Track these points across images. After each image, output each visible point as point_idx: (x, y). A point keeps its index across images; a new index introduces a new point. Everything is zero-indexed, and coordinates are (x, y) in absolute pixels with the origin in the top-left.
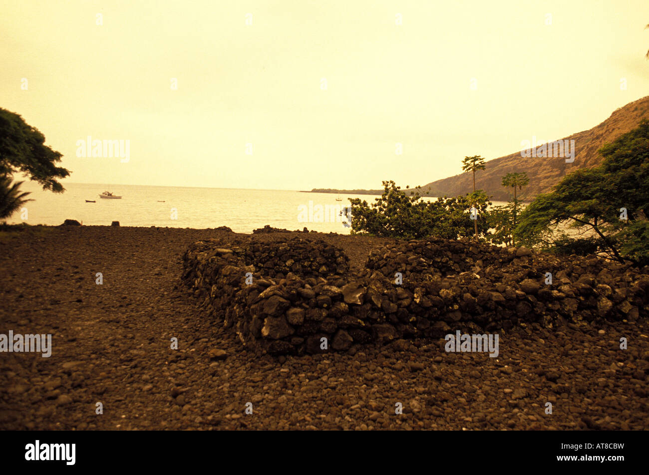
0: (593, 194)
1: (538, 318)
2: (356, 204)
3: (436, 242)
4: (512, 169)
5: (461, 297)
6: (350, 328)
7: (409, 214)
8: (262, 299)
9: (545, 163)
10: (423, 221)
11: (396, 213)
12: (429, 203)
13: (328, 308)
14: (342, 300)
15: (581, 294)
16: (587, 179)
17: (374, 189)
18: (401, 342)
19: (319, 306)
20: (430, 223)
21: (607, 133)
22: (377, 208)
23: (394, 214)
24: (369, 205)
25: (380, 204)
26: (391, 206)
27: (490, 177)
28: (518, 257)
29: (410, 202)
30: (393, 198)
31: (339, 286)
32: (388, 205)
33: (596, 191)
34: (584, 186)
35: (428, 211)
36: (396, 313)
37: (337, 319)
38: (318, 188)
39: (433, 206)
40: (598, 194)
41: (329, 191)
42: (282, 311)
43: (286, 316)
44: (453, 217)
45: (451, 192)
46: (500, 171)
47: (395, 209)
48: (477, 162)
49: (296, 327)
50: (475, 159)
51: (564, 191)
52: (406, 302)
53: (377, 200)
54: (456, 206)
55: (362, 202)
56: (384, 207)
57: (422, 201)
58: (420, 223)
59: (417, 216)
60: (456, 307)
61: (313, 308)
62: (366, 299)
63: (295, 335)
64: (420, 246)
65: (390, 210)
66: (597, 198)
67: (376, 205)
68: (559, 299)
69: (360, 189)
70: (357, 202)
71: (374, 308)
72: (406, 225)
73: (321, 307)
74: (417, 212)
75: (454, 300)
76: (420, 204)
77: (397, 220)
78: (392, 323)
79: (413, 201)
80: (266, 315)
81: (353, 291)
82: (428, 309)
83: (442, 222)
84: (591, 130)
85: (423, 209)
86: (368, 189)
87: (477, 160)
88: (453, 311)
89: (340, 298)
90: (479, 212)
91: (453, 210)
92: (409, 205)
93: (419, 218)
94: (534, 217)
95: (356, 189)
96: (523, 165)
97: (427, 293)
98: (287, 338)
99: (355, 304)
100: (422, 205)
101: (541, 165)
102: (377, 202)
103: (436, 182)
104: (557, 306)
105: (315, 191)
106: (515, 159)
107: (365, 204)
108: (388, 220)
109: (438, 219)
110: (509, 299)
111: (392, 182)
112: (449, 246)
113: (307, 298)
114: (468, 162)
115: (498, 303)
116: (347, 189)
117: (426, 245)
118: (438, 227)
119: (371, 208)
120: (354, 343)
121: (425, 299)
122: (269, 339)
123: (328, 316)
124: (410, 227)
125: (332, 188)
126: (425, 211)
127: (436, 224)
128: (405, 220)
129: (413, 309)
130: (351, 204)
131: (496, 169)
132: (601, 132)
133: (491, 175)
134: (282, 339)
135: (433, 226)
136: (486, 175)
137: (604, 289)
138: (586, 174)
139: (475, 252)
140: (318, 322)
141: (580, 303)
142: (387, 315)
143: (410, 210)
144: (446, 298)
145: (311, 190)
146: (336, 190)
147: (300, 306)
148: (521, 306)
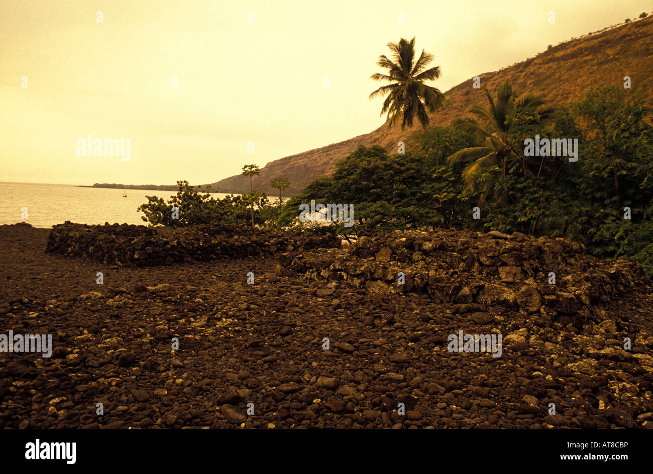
0: (324, 195)
1: (258, 254)
2: (153, 201)
3: (216, 226)
4: (302, 167)
5: (221, 243)
6: (172, 255)
7: (201, 209)
8: (133, 244)
9: (332, 162)
10: (213, 215)
11: (190, 209)
12: (218, 200)
13: (162, 247)
14: (168, 244)
15: (279, 244)
16: (322, 185)
17: (165, 185)
18: (194, 261)
19: (158, 246)
20: (218, 216)
21: (382, 137)
22: (173, 204)
23: (188, 210)
24: (165, 202)
25: (175, 201)
26: (185, 203)
27: (282, 174)
28: (264, 233)
29: (202, 199)
30: (187, 196)
31: (167, 238)
32: (183, 202)
33: (327, 193)
34: (320, 189)
35: (217, 207)
36: (191, 250)
37: (166, 252)
38: (100, 183)
39: (221, 203)
40: (327, 195)
41: (114, 186)
42: (143, 248)
43: (145, 250)
44: (237, 212)
45: (245, 188)
46: (291, 168)
47: (189, 205)
48: (253, 169)
49: (149, 254)
50: (252, 167)
51: (307, 193)
52: (196, 245)
53: (172, 197)
54: (241, 203)
55: (159, 199)
56: (179, 204)
57: (212, 198)
58: (209, 217)
59: (207, 211)
60: (219, 248)
61: (156, 247)
62: (178, 243)
63: (149, 258)
64: (206, 228)
65: (184, 207)
66: (327, 197)
67: (171, 202)
68: (268, 246)
69: (149, 184)
70: (154, 199)
71: (182, 247)
72: (198, 219)
73: (159, 247)
74: (208, 208)
75: (218, 245)
76: (210, 201)
77: (190, 214)
78: (190, 254)
79: (204, 198)
80: (136, 250)
81: (173, 240)
82: (206, 248)
83: (228, 216)
84: (370, 134)
85: (213, 205)
86: (158, 184)
87: (253, 167)
88: (217, 250)
89: (167, 243)
90: (259, 208)
91: (237, 206)
92: (201, 202)
93: (209, 213)
94: (289, 210)
95: (145, 184)
96: (312, 164)
97: (205, 242)
98: (146, 259)
99: (174, 246)
100: (212, 201)
101: (328, 164)
102: (172, 199)
103: (229, 178)
104: (267, 249)
105: (97, 186)
106: (305, 157)
107: (162, 200)
108: (183, 215)
109: (225, 213)
110: (243, 245)
111: (185, 182)
112: (224, 228)
113: (153, 243)
114: (247, 169)
115: (238, 246)
116: (135, 184)
117: (210, 227)
118: (225, 220)
119: (168, 205)
120: (173, 262)
121: (205, 244)
122: (138, 259)
123: (163, 250)
124: (201, 220)
125: (117, 183)
126: (214, 207)
127: (223, 217)
128: (197, 214)
129: (199, 248)
130: (148, 201)
131: (287, 167)
132: (377, 137)
133: (283, 172)
134: (143, 259)
135: (221, 219)
136: (278, 172)
137: (290, 242)
138: (321, 181)
139: (240, 231)
140: (158, 253)
141: (278, 248)
142: (188, 251)
143: (202, 206)
144: (214, 244)
145: (92, 185)
146: (122, 185)
147: (150, 246)
148: (249, 248)
